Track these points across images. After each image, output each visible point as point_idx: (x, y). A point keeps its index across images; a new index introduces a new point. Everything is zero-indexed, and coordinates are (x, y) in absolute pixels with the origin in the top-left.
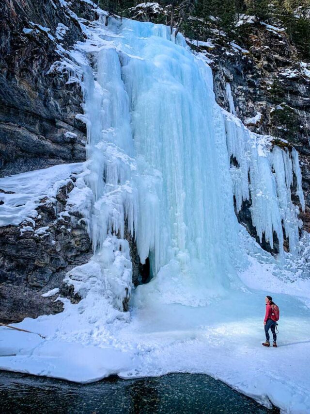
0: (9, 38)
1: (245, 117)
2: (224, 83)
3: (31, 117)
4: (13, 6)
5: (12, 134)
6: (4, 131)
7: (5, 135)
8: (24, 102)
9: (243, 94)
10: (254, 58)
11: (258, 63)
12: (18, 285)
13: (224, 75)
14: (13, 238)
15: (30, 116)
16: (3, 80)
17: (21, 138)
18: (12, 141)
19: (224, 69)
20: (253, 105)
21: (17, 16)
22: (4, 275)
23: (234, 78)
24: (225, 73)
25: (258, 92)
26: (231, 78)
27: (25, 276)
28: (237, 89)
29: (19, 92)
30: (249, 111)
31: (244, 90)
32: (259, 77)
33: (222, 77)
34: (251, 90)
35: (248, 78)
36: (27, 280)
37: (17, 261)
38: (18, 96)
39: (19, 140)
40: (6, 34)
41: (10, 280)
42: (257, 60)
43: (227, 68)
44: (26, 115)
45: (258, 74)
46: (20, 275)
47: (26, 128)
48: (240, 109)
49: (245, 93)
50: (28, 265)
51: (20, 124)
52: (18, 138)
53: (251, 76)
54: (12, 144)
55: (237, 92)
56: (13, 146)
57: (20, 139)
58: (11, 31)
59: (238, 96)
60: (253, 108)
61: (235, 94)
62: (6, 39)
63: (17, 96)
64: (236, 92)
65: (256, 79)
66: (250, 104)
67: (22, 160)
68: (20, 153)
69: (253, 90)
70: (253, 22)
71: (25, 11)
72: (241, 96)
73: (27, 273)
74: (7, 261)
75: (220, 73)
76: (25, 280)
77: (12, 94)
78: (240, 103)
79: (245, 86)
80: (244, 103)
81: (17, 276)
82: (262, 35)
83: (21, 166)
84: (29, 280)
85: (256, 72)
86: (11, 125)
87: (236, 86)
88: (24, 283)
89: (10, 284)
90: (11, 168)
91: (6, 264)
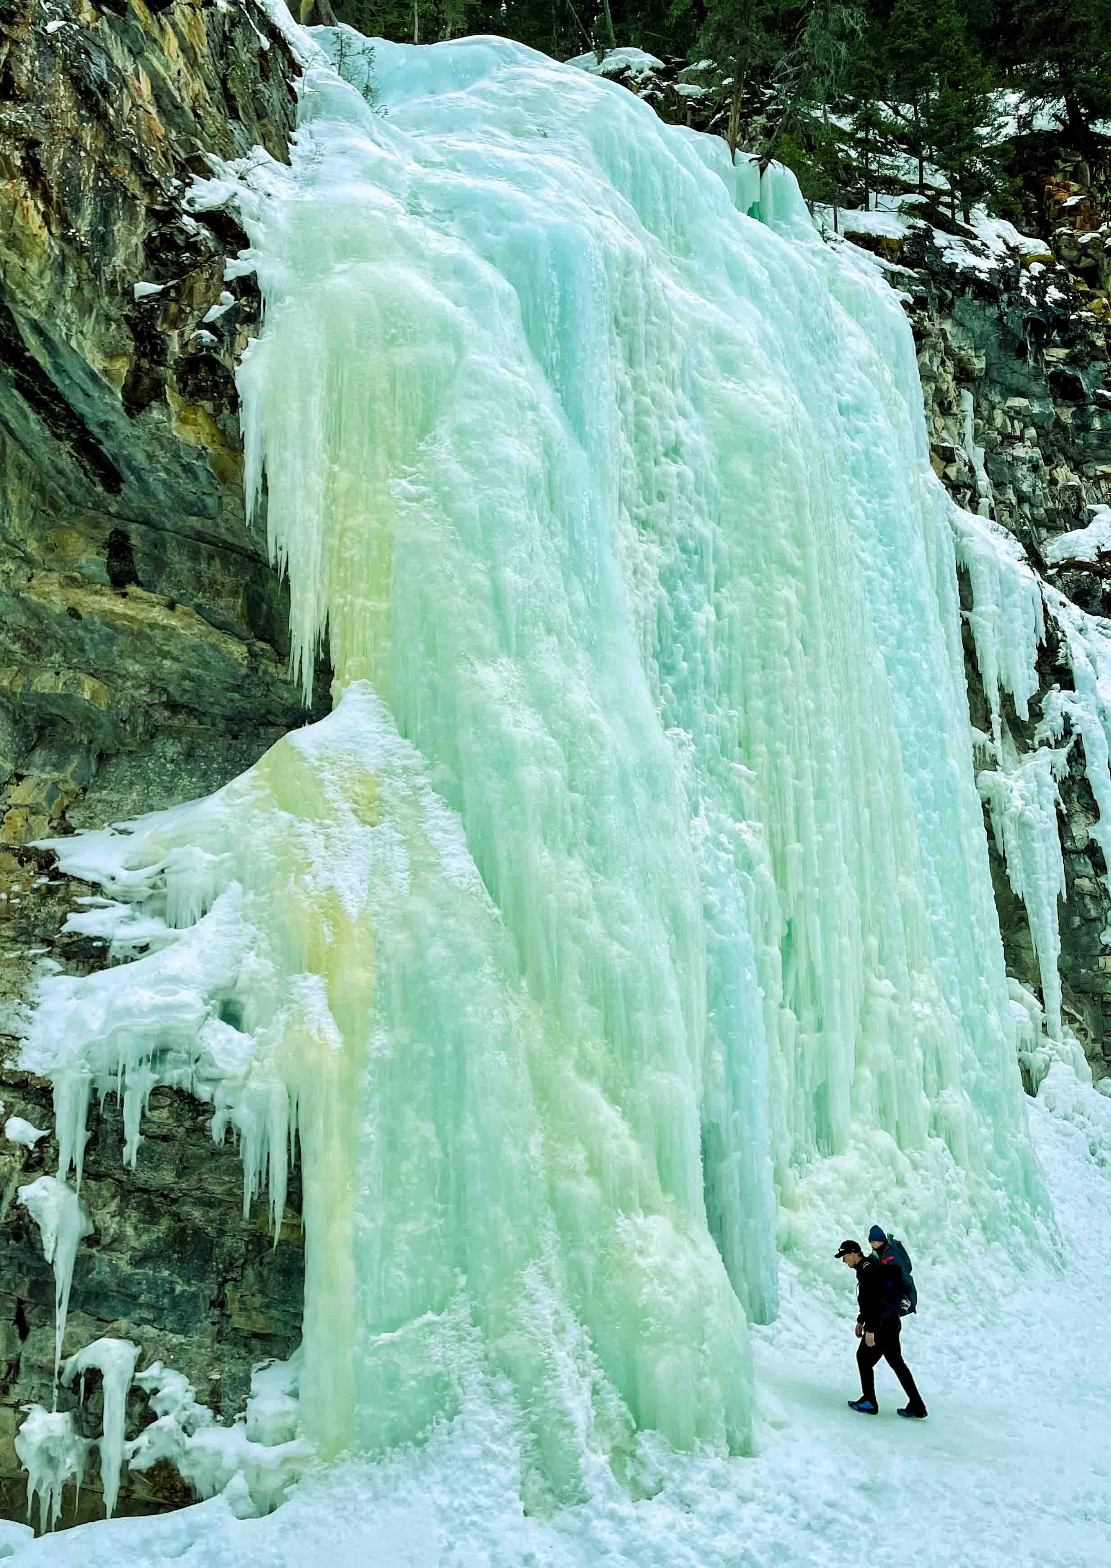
0: (140, 230)
1: (1044, 532)
2: (952, 385)
3: (217, 559)
4: (151, 98)
5: (140, 635)
6: (107, 625)
7: (109, 640)
8: (192, 498)
9: (1032, 432)
10: (1071, 277)
11: (1092, 297)
12: (183, 1330)
13: (948, 351)
14: (165, 1113)
15: (211, 558)
16: (113, 408)
17: (175, 652)
18: (137, 667)
19: (948, 326)
20: (1075, 480)
21: (166, 137)
22: (124, 1282)
23: (989, 365)
24: (954, 344)
25: (1097, 424)
26: (979, 364)
27: (209, 1288)
28: (1004, 412)
29: (177, 457)
30: (1059, 507)
31: (1032, 416)
32: (1096, 359)
33: (943, 363)
34: (1067, 416)
35: (1048, 364)
36: (220, 1304)
37: (177, 1217)
38: (167, 471)
39: (167, 663)
40: (132, 215)
41: (150, 1306)
42: (1084, 288)
43: (960, 324)
44: (195, 556)
45: (1092, 344)
46: (188, 1282)
47: (199, 608)
48: (1022, 498)
49: (1038, 427)
50: (222, 1233)
51: (174, 594)
52: (166, 655)
53: (1061, 353)
54: (135, 677)
55: (1004, 425)
56: (139, 687)
57: (175, 659)
58: (146, 201)
59: (1009, 439)
60: (1076, 490)
61: (995, 434)
62: (131, 233)
63: (163, 475)
64: (998, 422)
65: (1084, 369)
66: (1064, 474)
67: (172, 749)
68: (161, 715)
69: (1074, 415)
70: (1061, 128)
71: (197, 115)
72: (1021, 439)
73: (219, 1273)
74: (134, 1215)
75: (934, 347)
76: (213, 1304)
77: (145, 464)
78: (1022, 471)
79: (1040, 398)
80: (1035, 468)
81: (178, 1289)
82: (1102, 178)
83: (174, 774)
84: (233, 1307)
85: (1082, 337)
86: (137, 599)
87: (997, 399)
88: (207, 1320)
89: (147, 1328)
90: (131, 784)
91: (130, 1231)
